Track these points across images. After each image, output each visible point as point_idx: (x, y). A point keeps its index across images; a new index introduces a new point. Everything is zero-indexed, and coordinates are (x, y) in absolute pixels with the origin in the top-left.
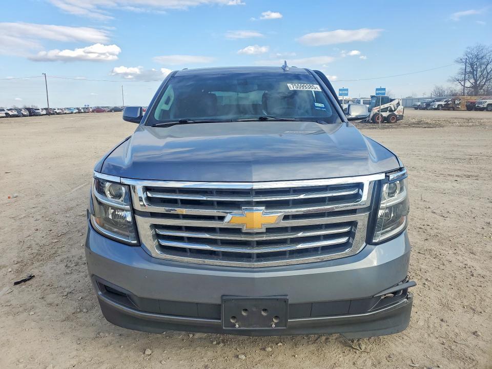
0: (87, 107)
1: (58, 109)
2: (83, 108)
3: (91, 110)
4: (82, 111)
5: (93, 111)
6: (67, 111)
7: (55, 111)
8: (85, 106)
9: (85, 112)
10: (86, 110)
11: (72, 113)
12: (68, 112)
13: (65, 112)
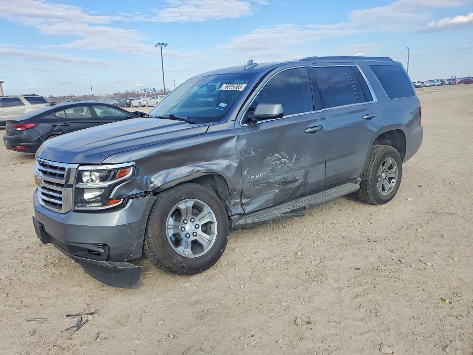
0: (454, 78)
1: (418, 82)
2: (448, 80)
3: (458, 81)
4: (447, 82)
5: (460, 83)
6: (428, 84)
7: (415, 84)
8: (452, 77)
9: (450, 84)
10: (452, 82)
11: (434, 85)
12: (430, 85)
13: (425, 85)
